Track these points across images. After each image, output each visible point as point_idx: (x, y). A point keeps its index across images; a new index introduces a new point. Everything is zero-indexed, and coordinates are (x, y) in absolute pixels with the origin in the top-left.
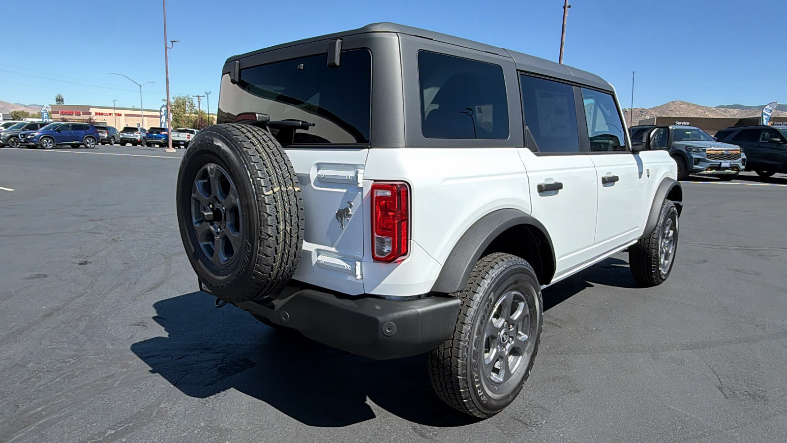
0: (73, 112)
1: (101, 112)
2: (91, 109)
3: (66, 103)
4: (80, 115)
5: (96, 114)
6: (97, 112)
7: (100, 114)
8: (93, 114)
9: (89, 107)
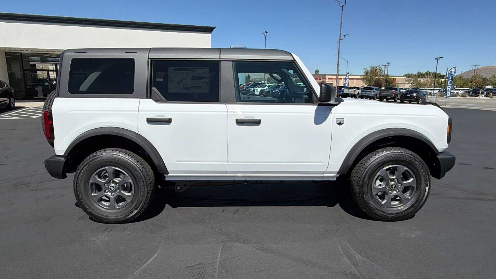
0: (318, 78)
1: (331, 78)
2: (326, 76)
3: (319, 73)
4: (321, 80)
5: (329, 79)
6: (329, 78)
7: (331, 79)
8: (327, 79)
9: (325, 75)
